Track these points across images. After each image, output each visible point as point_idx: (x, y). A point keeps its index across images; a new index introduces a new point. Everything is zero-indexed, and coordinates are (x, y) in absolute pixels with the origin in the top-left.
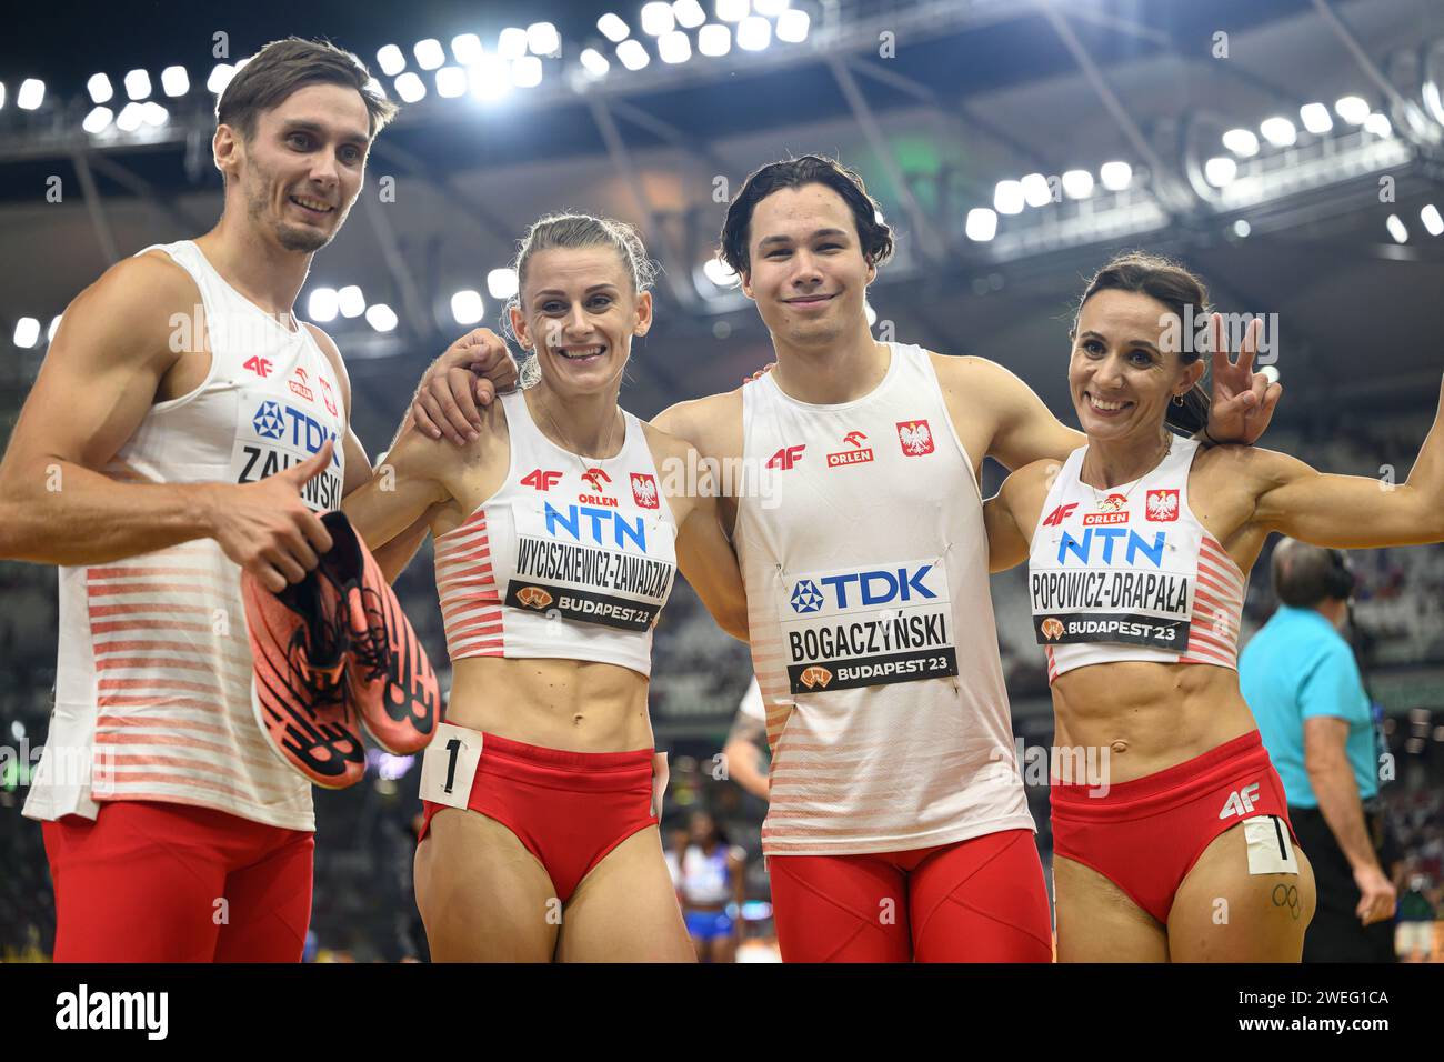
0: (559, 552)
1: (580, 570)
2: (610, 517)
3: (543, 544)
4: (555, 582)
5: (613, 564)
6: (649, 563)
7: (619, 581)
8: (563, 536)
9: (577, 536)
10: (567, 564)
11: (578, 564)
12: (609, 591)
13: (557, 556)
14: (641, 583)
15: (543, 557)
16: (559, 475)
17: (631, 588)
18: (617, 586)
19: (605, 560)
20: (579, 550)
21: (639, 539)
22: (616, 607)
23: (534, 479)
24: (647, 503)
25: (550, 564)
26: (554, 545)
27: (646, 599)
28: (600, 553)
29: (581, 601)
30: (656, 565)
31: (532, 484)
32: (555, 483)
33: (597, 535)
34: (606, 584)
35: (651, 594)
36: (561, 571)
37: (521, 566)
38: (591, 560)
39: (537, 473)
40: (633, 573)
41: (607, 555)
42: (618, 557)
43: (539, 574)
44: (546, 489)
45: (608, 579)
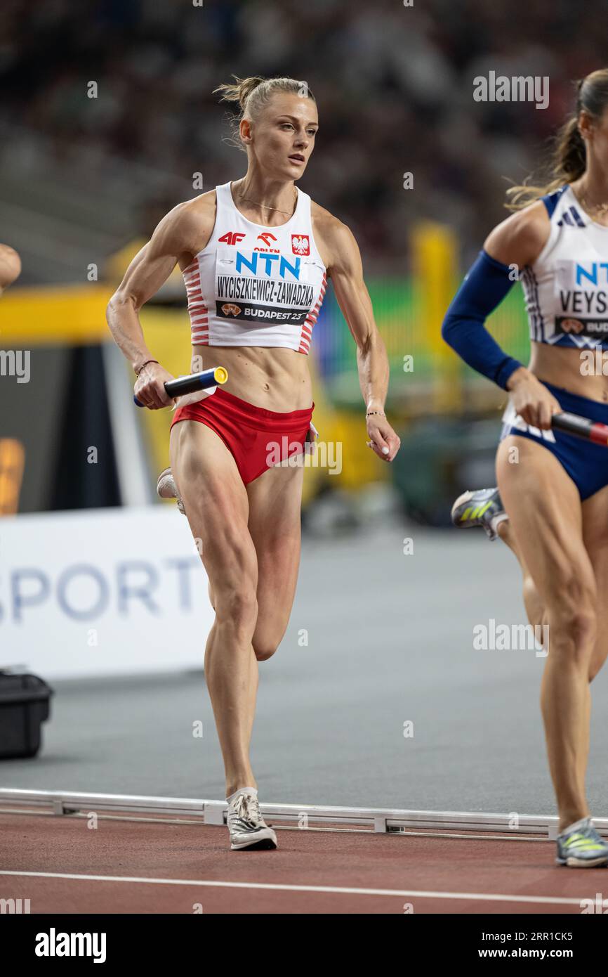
0: (242, 283)
1: (255, 293)
2: (278, 259)
3: (232, 279)
4: (241, 300)
5: (277, 288)
6: (300, 286)
7: (280, 298)
8: (246, 273)
9: (255, 272)
10: (247, 290)
11: (254, 289)
12: (274, 304)
13: (241, 285)
14: (294, 299)
15: (232, 286)
16: (243, 235)
17: (288, 301)
18: (279, 301)
19: (271, 286)
20: (255, 281)
21: (295, 272)
22: (279, 313)
23: (227, 238)
24: (301, 252)
25: (237, 290)
26: (239, 279)
27: (299, 307)
28: (268, 282)
29: (257, 310)
30: (304, 287)
31: (225, 241)
32: (240, 240)
33: (268, 271)
34: (271, 300)
35: (301, 304)
36: (244, 294)
37: (220, 292)
38: (262, 286)
39: (230, 234)
40: (289, 292)
41: (273, 283)
42: (280, 284)
43: (231, 296)
44: (234, 244)
45: (273, 297)
